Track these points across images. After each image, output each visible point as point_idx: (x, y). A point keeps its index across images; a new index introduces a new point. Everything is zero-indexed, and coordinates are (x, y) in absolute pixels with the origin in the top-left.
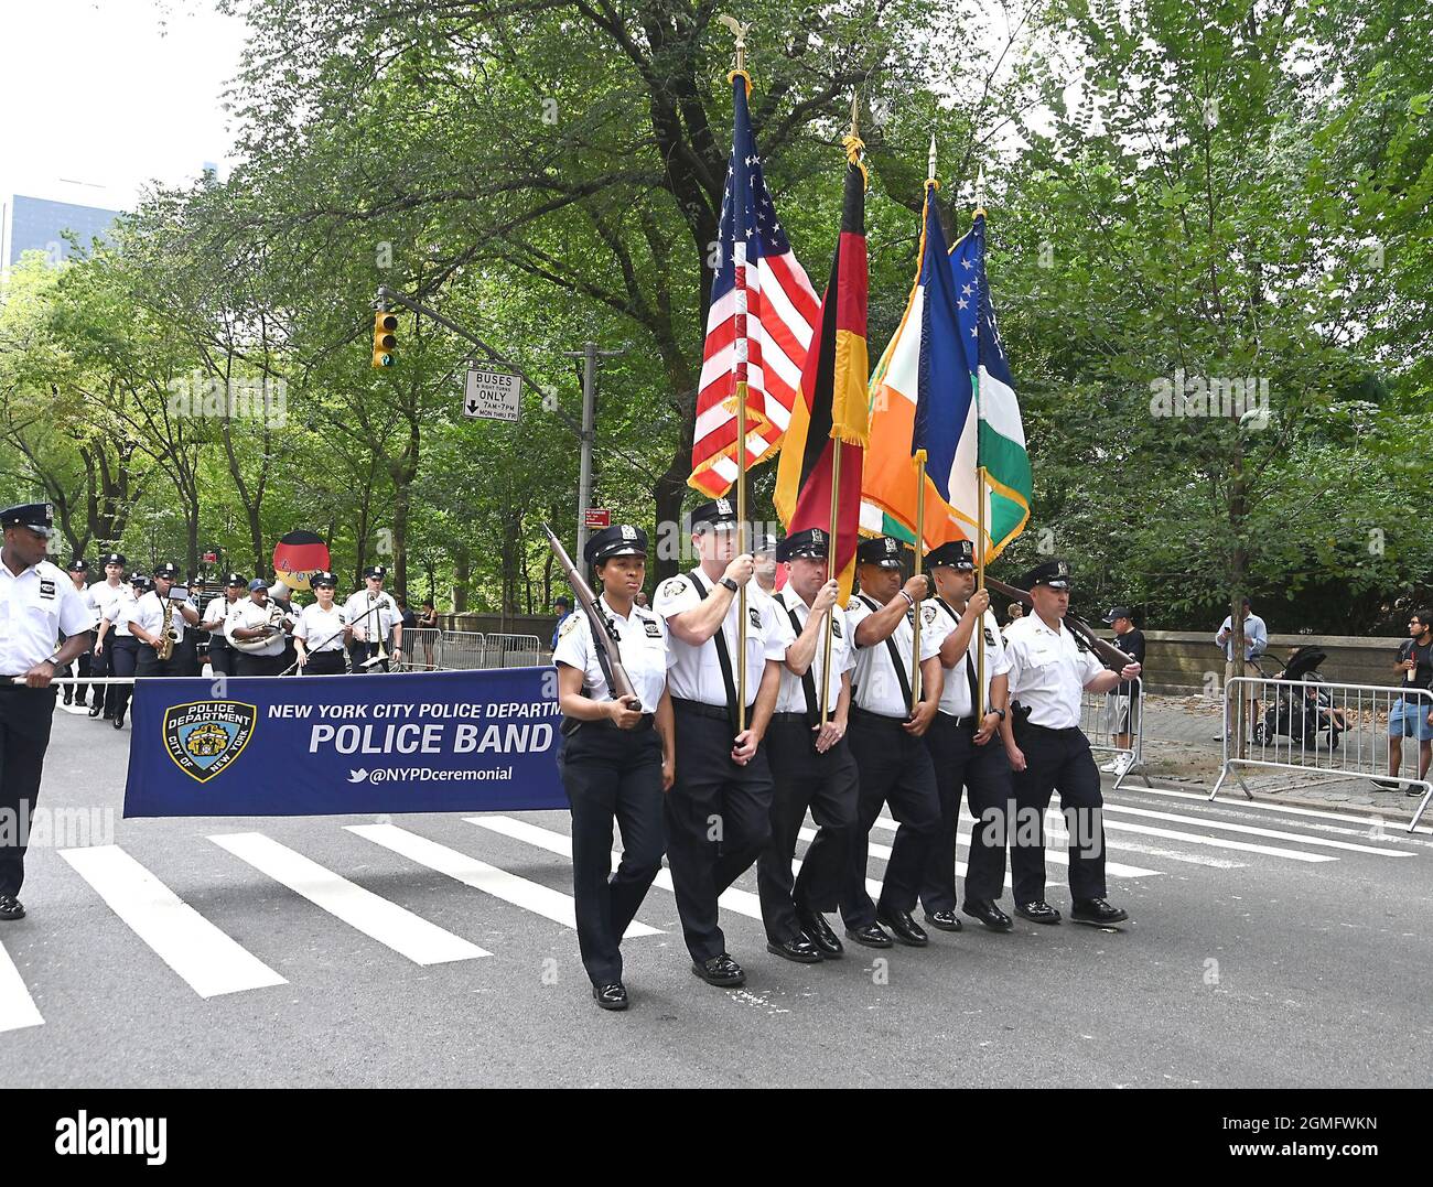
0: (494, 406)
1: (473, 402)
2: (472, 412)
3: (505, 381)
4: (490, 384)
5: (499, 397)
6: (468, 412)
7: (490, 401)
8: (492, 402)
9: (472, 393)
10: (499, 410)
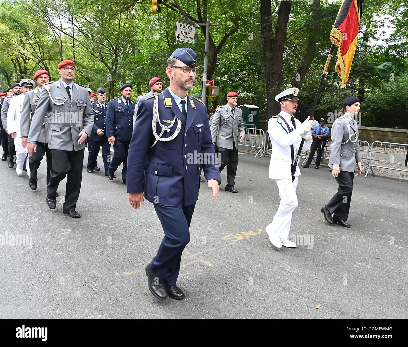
0: (186, 37)
1: (179, 35)
2: (178, 39)
3: (190, 28)
4: (185, 28)
5: (188, 34)
6: (177, 38)
7: (184, 35)
8: (185, 36)
9: (178, 31)
10: (187, 39)
